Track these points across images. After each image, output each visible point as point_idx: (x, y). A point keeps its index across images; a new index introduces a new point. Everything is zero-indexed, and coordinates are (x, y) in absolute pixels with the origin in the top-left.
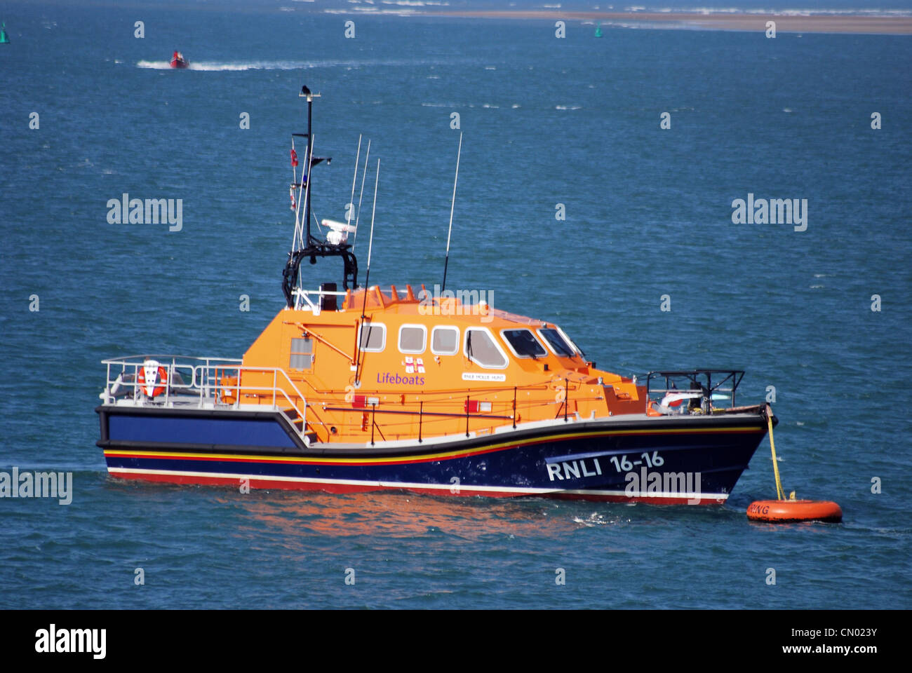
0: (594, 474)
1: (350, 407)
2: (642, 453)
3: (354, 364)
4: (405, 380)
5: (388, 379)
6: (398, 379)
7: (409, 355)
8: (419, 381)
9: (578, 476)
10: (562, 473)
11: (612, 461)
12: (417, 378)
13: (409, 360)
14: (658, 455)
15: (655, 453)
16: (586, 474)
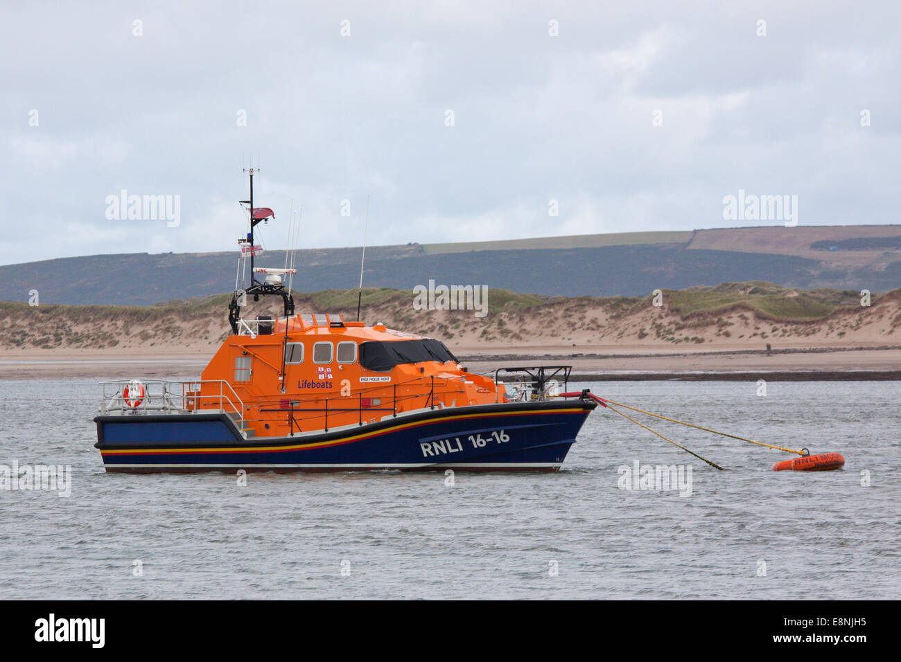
0: (457, 450)
1: (278, 407)
2: (492, 432)
3: (280, 375)
4: (318, 385)
5: (307, 385)
6: (314, 384)
7: (321, 366)
8: (329, 386)
9: (445, 452)
10: (433, 450)
11: (469, 439)
12: (327, 383)
13: (321, 369)
14: (504, 433)
15: (502, 432)
16: (451, 451)
